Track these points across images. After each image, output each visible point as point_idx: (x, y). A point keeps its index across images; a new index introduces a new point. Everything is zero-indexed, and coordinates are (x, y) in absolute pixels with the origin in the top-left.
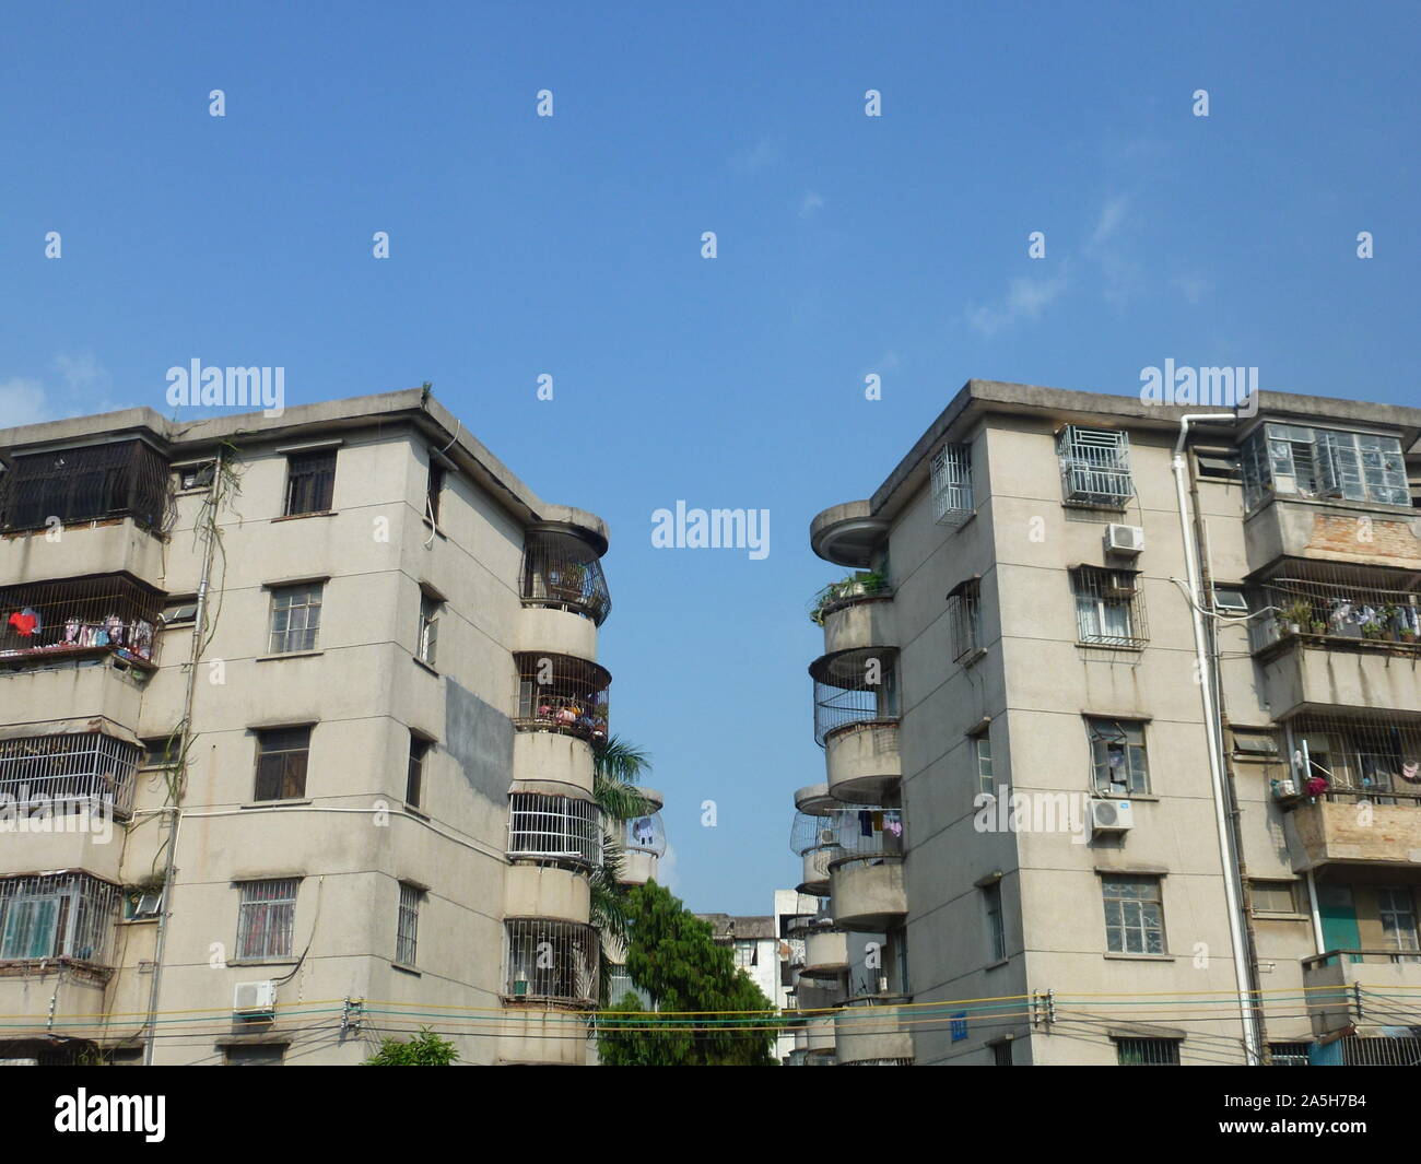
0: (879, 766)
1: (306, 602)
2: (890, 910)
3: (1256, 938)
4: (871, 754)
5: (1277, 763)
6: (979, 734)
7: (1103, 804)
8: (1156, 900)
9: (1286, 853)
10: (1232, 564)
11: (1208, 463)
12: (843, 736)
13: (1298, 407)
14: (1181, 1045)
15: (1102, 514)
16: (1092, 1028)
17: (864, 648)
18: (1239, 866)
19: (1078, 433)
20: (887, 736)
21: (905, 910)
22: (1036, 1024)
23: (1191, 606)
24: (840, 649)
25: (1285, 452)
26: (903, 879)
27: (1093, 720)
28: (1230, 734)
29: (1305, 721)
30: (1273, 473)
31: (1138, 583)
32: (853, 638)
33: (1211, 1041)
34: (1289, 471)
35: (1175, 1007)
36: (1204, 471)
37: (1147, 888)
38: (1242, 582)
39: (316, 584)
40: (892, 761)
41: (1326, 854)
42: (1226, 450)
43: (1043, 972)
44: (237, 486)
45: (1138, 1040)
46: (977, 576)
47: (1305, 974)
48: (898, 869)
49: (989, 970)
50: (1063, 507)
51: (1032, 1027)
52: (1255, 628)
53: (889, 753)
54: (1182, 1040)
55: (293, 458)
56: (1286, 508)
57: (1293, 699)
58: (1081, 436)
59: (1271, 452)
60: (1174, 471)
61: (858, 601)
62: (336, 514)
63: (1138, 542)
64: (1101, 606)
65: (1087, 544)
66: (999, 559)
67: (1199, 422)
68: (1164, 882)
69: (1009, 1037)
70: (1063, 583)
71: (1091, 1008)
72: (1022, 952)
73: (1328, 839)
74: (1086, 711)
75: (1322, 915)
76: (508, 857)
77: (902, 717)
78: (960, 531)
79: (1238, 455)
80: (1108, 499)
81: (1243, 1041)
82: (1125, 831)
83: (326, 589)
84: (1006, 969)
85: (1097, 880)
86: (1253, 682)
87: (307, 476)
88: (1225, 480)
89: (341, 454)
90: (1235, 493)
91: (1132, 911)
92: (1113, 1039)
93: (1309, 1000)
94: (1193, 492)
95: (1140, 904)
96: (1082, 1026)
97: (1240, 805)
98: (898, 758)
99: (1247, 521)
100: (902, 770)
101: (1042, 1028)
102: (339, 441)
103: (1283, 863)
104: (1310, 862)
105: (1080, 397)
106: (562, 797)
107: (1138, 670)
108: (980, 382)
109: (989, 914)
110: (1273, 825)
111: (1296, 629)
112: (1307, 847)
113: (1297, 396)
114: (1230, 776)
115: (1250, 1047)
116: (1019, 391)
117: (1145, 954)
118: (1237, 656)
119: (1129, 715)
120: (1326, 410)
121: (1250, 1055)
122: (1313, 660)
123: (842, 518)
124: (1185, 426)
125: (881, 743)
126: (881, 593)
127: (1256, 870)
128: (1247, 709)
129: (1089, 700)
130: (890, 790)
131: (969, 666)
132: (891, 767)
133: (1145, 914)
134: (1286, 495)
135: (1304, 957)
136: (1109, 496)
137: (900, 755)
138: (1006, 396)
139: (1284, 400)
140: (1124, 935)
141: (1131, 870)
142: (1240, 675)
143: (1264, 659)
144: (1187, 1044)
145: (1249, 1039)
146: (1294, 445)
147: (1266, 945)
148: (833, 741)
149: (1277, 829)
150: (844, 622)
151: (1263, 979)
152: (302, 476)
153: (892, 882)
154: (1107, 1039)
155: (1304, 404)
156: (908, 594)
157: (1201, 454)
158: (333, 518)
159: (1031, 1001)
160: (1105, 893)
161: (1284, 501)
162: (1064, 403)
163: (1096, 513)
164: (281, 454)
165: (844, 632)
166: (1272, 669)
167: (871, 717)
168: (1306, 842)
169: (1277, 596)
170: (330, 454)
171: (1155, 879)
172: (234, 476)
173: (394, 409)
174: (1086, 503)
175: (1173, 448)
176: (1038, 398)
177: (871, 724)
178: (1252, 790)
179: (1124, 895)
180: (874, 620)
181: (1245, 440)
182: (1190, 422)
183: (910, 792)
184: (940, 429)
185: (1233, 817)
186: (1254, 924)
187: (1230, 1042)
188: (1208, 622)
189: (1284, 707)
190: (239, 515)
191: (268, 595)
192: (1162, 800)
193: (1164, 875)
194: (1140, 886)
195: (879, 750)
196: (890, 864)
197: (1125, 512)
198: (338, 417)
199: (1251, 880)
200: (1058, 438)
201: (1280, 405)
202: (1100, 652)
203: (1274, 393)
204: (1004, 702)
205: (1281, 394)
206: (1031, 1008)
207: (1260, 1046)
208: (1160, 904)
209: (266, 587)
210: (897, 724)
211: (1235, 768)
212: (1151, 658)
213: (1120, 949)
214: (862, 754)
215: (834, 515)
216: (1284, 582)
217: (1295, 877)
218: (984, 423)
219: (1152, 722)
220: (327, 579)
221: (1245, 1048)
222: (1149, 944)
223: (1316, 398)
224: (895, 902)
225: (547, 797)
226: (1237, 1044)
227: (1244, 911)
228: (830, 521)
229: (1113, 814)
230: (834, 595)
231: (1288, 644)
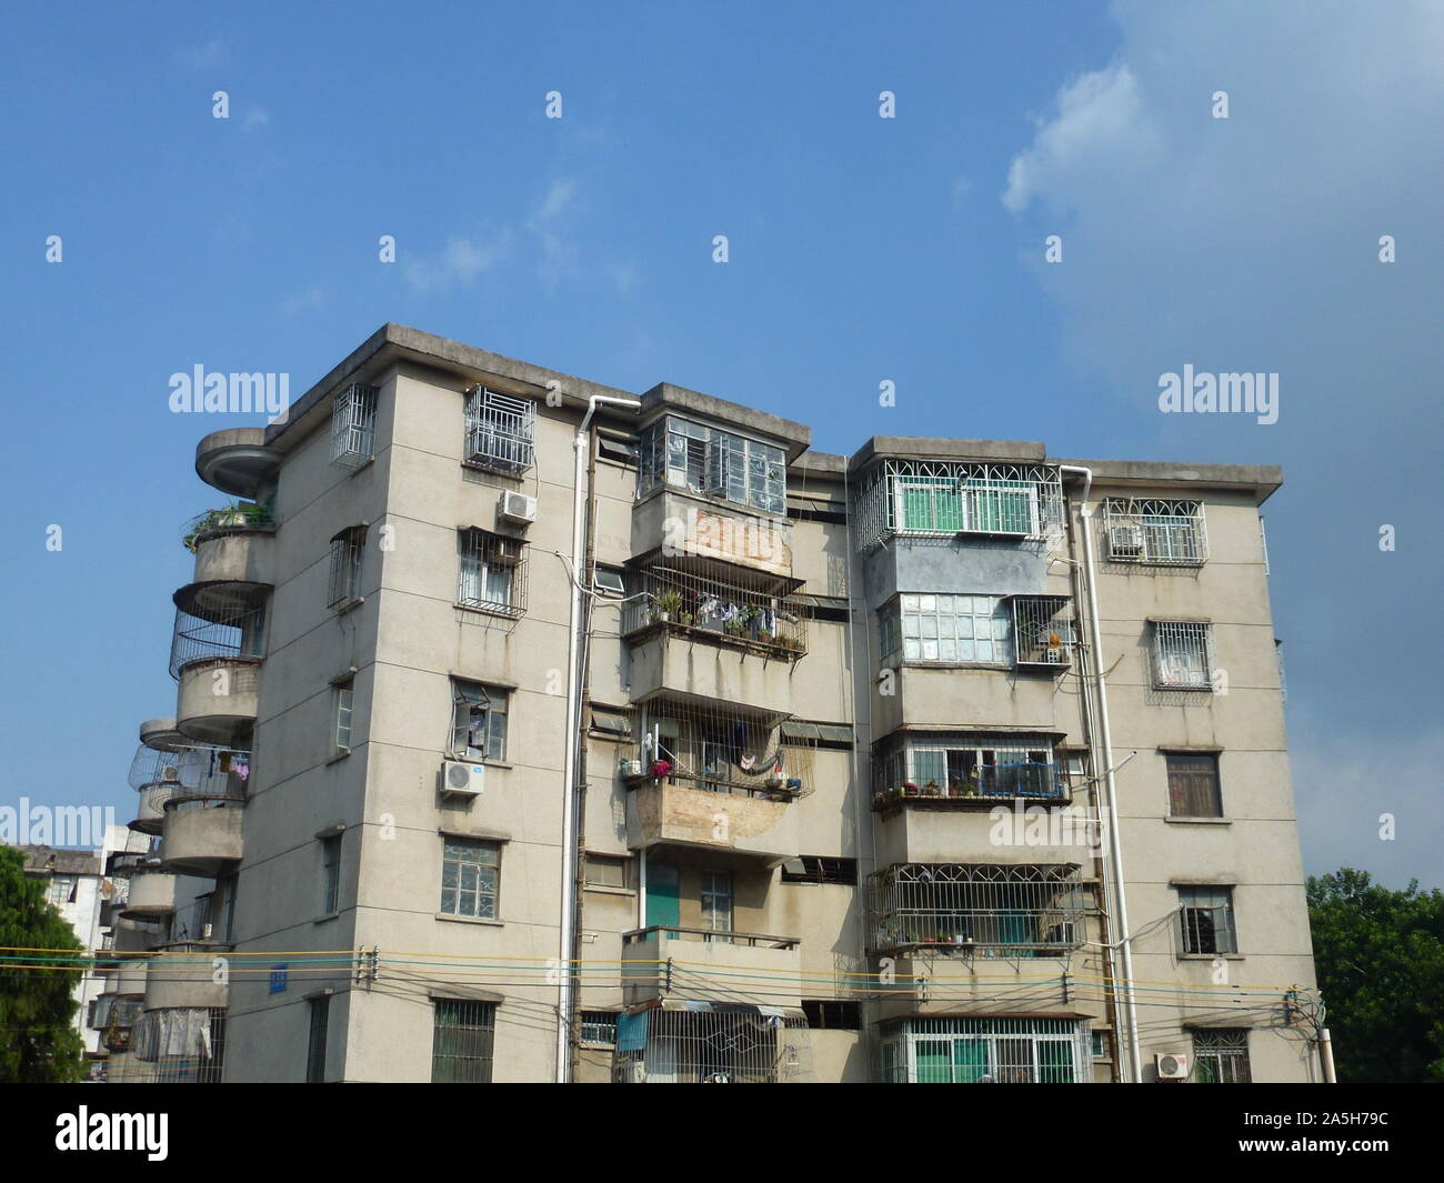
0: (235, 705)
2: (224, 854)
3: (584, 909)
4: (227, 692)
5: (628, 743)
6: (344, 683)
7: (456, 767)
8: (495, 865)
9: (624, 831)
10: (616, 547)
11: (609, 445)
12: (200, 670)
13: (700, 406)
14: (498, 1008)
15: (500, 479)
16: (413, 987)
17: (236, 581)
18: (579, 838)
19: (488, 396)
20: (247, 675)
21: (240, 856)
22: (358, 980)
23: (572, 582)
24: (210, 579)
25: (680, 446)
26: (242, 824)
27: (459, 683)
28: (589, 710)
29: (659, 705)
30: (667, 464)
31: (524, 553)
32: (226, 570)
33: (526, 1006)
34: (683, 465)
35: (498, 971)
36: (604, 452)
37: (487, 853)
38: (623, 565)
40: (249, 702)
41: (660, 834)
42: (627, 435)
43: (373, 928)
45: (457, 1002)
46: (365, 523)
47: (624, 946)
48: (239, 814)
49: (319, 923)
50: (462, 466)
51: (353, 983)
52: (628, 611)
53: (246, 694)
54: (499, 1004)
56: (674, 500)
57: (653, 684)
58: (491, 399)
59: (668, 444)
60: (576, 448)
61: (237, 531)
63: (530, 513)
64: (485, 570)
65: (480, 507)
66: (390, 508)
67: (606, 404)
68: (505, 848)
69: (328, 991)
70: (451, 543)
71: (415, 967)
72: (354, 907)
73: (664, 820)
74: (455, 673)
75: (647, 892)
77: (266, 658)
78: (355, 475)
79: (639, 442)
80: (507, 466)
81: (557, 1008)
82: (475, 795)
84: (335, 923)
85: (440, 841)
86: (618, 663)
88: (622, 465)
90: (630, 477)
91: (469, 874)
92: (432, 999)
93: (624, 973)
94: (591, 472)
95: (479, 868)
96: (404, 985)
97: (588, 780)
98: (256, 700)
99: (636, 508)
100: (258, 713)
101: (363, 985)
103: (620, 839)
104: (644, 841)
105: (496, 360)
107: (511, 638)
108: (397, 326)
109: (327, 866)
110: (616, 803)
111: (665, 617)
112: (644, 826)
113: (700, 394)
114: (583, 751)
115: (563, 1013)
116: (436, 342)
117: (475, 918)
118: (606, 636)
119: (496, 682)
120: (725, 413)
121: (561, 1022)
122: (677, 648)
123: (233, 443)
124: (593, 406)
125: (240, 681)
126: (263, 526)
127: (593, 844)
128: (609, 689)
129: (459, 662)
130: (241, 733)
131: (343, 613)
132: (247, 708)
133: (481, 879)
134: (675, 488)
135: (626, 930)
136: (510, 464)
137: (259, 696)
138: (422, 346)
139: (687, 397)
140: (459, 897)
141: (474, 834)
142: (607, 654)
143: (632, 641)
144: (503, 1008)
145: (563, 1006)
146: (690, 441)
147: (593, 917)
148: (188, 674)
149: (619, 806)
150: (218, 552)
151: (585, 949)
153: (230, 826)
154: (426, 1000)
155: (706, 403)
156: (291, 533)
157: (604, 436)
159: (356, 958)
160: (445, 856)
161: (673, 494)
162: (478, 362)
163: (494, 477)
165: (217, 563)
166: (637, 652)
167: (235, 654)
168: (643, 821)
169: (653, 583)
171: (496, 844)
174: (488, 466)
175: (578, 426)
176: (454, 355)
177: (232, 661)
178: (602, 767)
179: (464, 858)
180: (251, 555)
181: (646, 430)
182: (597, 402)
183: (264, 737)
184: (350, 368)
185: (580, 791)
186: (584, 896)
187: (545, 1008)
188: (585, 599)
189: (643, 690)
192: (515, 769)
193: (506, 842)
194: (481, 850)
195: (236, 689)
196: (231, 808)
197: (523, 481)
199: (587, 853)
200: (468, 396)
201: (683, 401)
202: (477, 615)
203: (680, 388)
204: (374, 653)
205: (686, 390)
206: (355, 964)
207: (572, 1014)
208: (498, 869)
210: (260, 664)
211: (589, 744)
212: (525, 627)
213: (453, 912)
215: (224, 439)
216: (661, 571)
217: (629, 854)
218: (396, 369)
219: (518, 691)
221: (558, 1015)
222: (481, 908)
223: (717, 400)
224: (230, 847)
226: (551, 1010)
227: (577, 883)
228: (219, 445)
229: (465, 777)
230: (212, 522)
231: (656, 630)
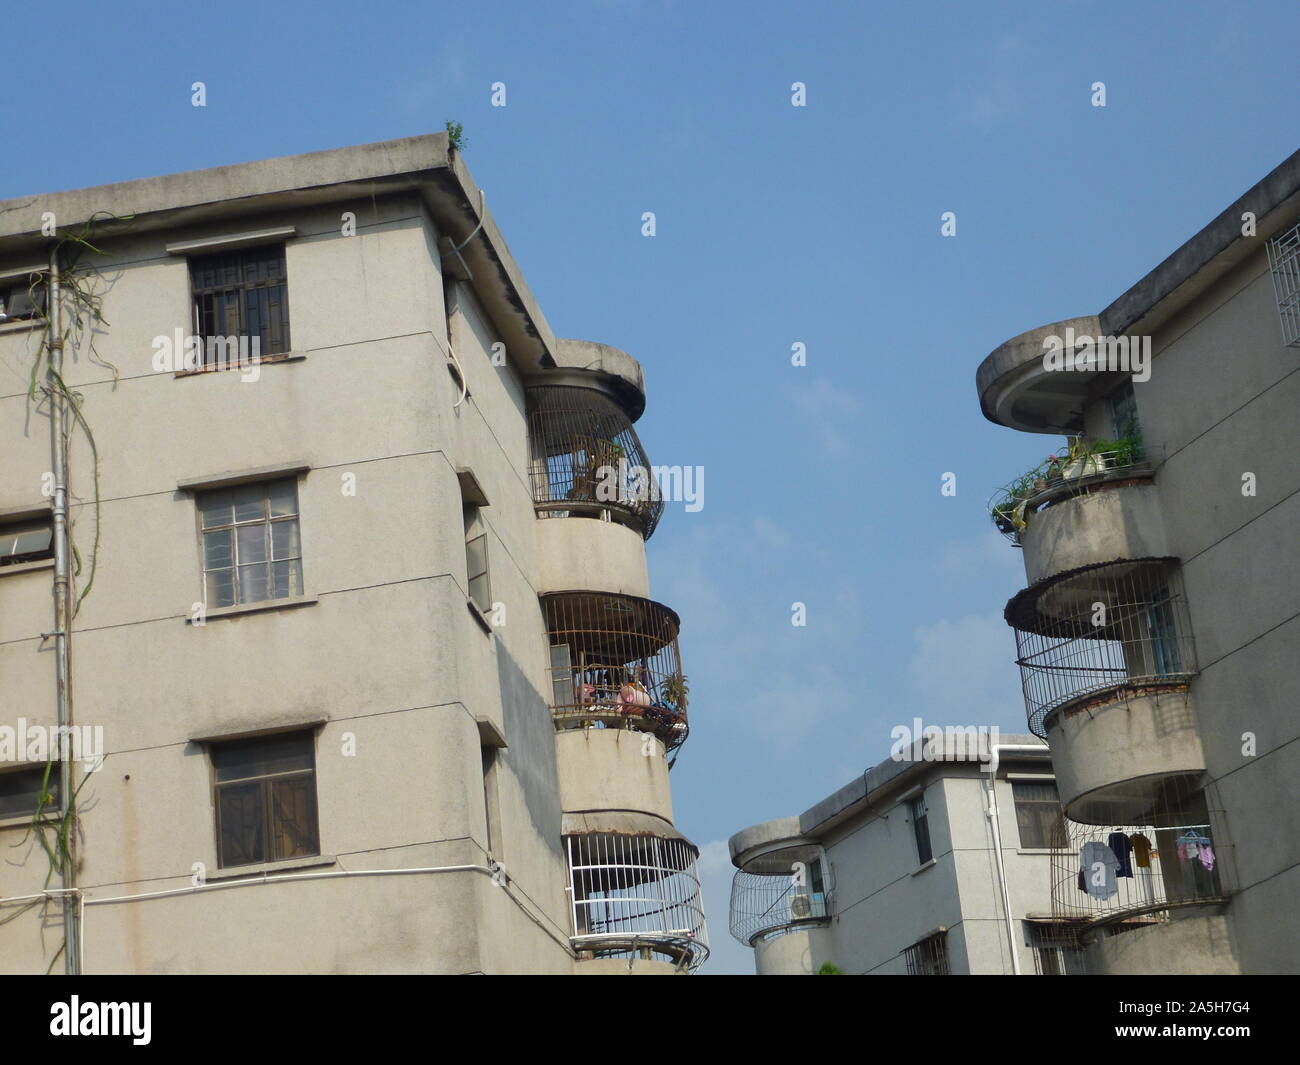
0: (1168, 756)
1: (264, 514)
4: (1151, 737)
12: (1093, 710)
17: (1120, 561)
20: (1174, 706)
24: (1070, 567)
32: (1095, 548)
39: (285, 482)
40: (1189, 746)
44: (98, 315)
48: (1220, 922)
53: (1180, 734)
55: (197, 263)
61: (1096, 484)
62: (302, 359)
76: (573, 943)
77: (1199, 674)
83: (305, 490)
87: (229, 293)
89: (293, 253)
98: (1198, 741)
100: (1207, 759)
102: (290, 230)
106: (650, 836)
125: (1166, 716)
126: (1134, 470)
132: (1187, 757)
137: (1201, 736)
148: (1072, 720)
150: (1072, 521)
152: (219, 294)
153: (1213, 944)
156: (1182, 470)
158: (297, 366)
164: (175, 256)
165: (1075, 539)
170: (273, 253)
172: (87, 298)
173: (398, 171)
177: (1144, 687)
180: (1128, 516)
183: (1226, 797)
190: (108, 366)
191: (189, 505)
195: (1163, 729)
196: (1206, 917)
198: (290, 186)
209: (185, 491)
210: (1188, 685)
214: (1136, 739)
220: (302, 472)
225: (626, 837)
230: (1052, 476)
